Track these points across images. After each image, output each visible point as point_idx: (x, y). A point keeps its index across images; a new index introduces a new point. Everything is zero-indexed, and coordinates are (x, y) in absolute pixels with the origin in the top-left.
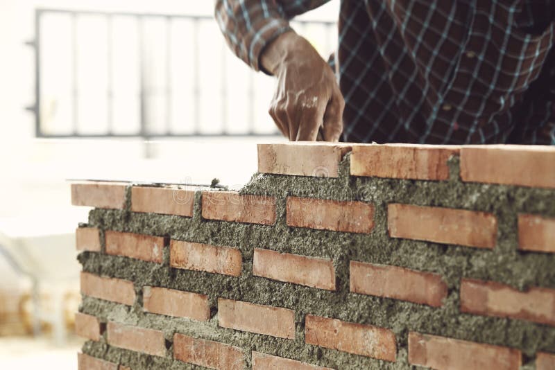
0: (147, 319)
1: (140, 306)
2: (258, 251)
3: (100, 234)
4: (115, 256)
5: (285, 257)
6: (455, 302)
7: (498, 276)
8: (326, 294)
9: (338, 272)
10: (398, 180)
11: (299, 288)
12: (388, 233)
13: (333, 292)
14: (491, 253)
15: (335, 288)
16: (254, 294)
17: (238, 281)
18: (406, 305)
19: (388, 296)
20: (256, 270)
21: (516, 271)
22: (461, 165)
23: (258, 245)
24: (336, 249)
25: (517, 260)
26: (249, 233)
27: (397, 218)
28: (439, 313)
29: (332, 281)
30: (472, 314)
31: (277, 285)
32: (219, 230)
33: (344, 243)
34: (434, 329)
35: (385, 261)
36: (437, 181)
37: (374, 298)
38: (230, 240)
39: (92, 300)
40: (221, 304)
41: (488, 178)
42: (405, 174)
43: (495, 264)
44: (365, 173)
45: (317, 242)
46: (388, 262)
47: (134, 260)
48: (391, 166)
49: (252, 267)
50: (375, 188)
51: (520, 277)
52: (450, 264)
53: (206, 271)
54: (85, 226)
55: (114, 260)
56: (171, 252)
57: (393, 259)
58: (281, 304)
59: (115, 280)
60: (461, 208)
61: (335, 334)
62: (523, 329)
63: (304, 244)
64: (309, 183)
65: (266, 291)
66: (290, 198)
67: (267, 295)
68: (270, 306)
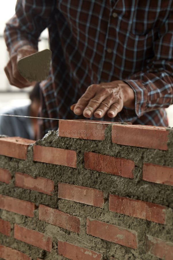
6: (14, 182)
7: (27, 171)
14: (25, 162)
21: (33, 170)
25: (33, 165)
28: (8, 186)
30: (19, 187)
34: (7, 193)
43: (26, 166)
51: (34, 173)
52: (12, 166)
62: (35, 194)
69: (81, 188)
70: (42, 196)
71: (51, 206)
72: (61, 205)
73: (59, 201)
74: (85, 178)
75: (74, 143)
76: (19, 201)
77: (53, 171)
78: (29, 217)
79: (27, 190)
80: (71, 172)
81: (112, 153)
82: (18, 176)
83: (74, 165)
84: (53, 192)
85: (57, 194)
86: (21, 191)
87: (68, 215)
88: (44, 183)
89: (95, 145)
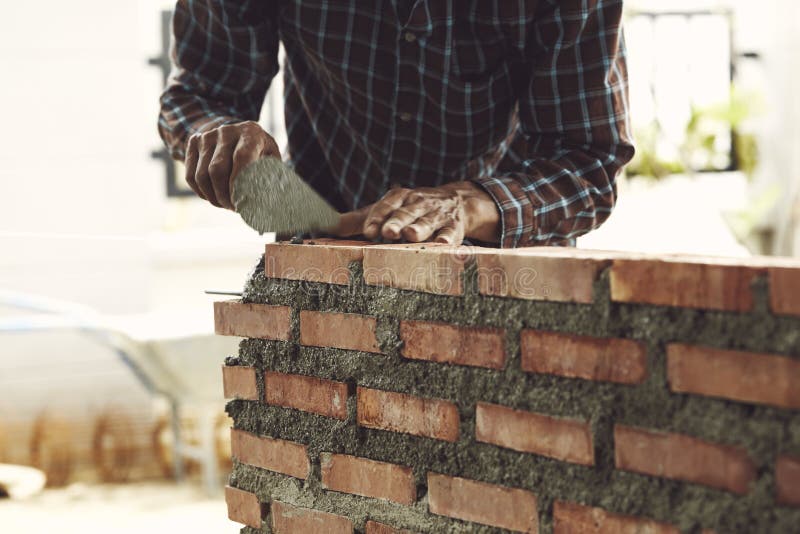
0: (327, 500)
1: (317, 480)
2: (482, 406)
3: (257, 376)
4: (280, 407)
5: (520, 417)
6: (768, 488)
8: (581, 472)
9: (598, 439)
10: (681, 309)
11: (542, 462)
12: (668, 385)
13: (590, 467)
15: (593, 463)
16: (478, 468)
17: (455, 448)
18: (697, 491)
19: (670, 477)
20: (480, 435)
22: (772, 290)
23: (482, 398)
24: (594, 408)
26: (469, 380)
27: (681, 364)
28: (745, 504)
29: (589, 453)
30: (797, 507)
31: (510, 455)
32: (426, 374)
33: (605, 398)
35: (665, 425)
36: (737, 313)
37: (651, 478)
38: (442, 389)
39: (249, 470)
40: (432, 481)
42: (691, 300)
44: (632, 299)
45: (567, 395)
46: (669, 427)
47: (306, 414)
48: (670, 290)
49: (474, 428)
50: (646, 320)
52: (759, 433)
53: (408, 434)
54: (236, 363)
55: (277, 414)
56: (360, 404)
57: (677, 423)
58: (517, 484)
59: (280, 443)
60: (773, 352)
61: (597, 530)
63: (549, 399)
64: (552, 312)
65: (495, 464)
66: (525, 331)
67: (497, 470)
68: (502, 486)
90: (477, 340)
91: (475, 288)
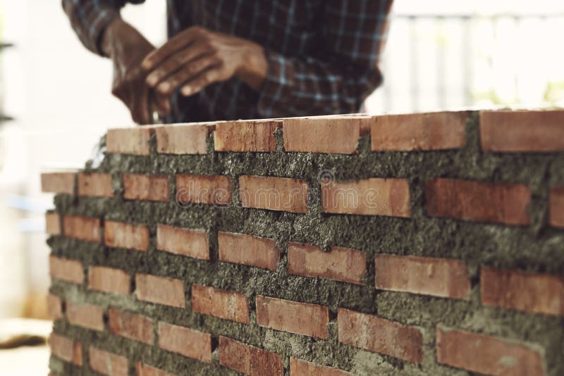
0: (91, 296)
1: (86, 284)
2: (159, 227)
3: (60, 219)
4: (70, 238)
5: (176, 231)
6: (285, 265)
7: (310, 238)
8: (203, 264)
9: (211, 242)
10: (245, 153)
11: (186, 260)
13: (208, 261)
14: (305, 217)
15: (209, 258)
16: (158, 267)
17: (147, 256)
18: (255, 270)
19: (243, 263)
20: (159, 246)
21: (322, 232)
22: (284, 136)
23: (159, 221)
24: (208, 222)
25: (321, 222)
26: (153, 210)
28: (275, 276)
29: (207, 251)
30: (297, 276)
31: (172, 257)
32: (134, 209)
33: (213, 215)
34: (272, 292)
35: (241, 230)
36: (269, 153)
37: (234, 264)
38: (141, 217)
39: (58, 281)
40: (139, 278)
41: (301, 148)
42: (250, 147)
43: (307, 227)
44: (224, 149)
45: (196, 215)
47: (82, 241)
48: (240, 140)
49: (156, 241)
50: (230, 162)
51: (325, 239)
52: (281, 230)
53: (127, 248)
54: (52, 211)
55: (69, 243)
56: (105, 231)
57: (245, 227)
58: (175, 275)
59: (70, 262)
60: (285, 177)
61: (210, 301)
62: (328, 286)
63: (188, 218)
64: (189, 161)
65: (165, 265)
66: (178, 175)
67: (166, 268)
68: (168, 278)
69: (422, 262)
70: (344, 289)
71: (363, 310)
72: (382, 304)
73: (378, 295)
74: (429, 238)
75: (403, 162)
76: (298, 305)
77: (362, 229)
78: (320, 339)
79: (312, 278)
80: (400, 229)
81: (483, 175)
82: (293, 250)
83: (404, 211)
84: (365, 278)
85: (374, 280)
86: (301, 283)
87: (396, 326)
88: (346, 258)
89: (447, 161)
90: (157, 184)
91: (155, 149)
